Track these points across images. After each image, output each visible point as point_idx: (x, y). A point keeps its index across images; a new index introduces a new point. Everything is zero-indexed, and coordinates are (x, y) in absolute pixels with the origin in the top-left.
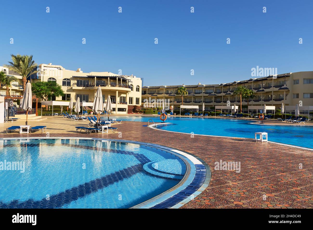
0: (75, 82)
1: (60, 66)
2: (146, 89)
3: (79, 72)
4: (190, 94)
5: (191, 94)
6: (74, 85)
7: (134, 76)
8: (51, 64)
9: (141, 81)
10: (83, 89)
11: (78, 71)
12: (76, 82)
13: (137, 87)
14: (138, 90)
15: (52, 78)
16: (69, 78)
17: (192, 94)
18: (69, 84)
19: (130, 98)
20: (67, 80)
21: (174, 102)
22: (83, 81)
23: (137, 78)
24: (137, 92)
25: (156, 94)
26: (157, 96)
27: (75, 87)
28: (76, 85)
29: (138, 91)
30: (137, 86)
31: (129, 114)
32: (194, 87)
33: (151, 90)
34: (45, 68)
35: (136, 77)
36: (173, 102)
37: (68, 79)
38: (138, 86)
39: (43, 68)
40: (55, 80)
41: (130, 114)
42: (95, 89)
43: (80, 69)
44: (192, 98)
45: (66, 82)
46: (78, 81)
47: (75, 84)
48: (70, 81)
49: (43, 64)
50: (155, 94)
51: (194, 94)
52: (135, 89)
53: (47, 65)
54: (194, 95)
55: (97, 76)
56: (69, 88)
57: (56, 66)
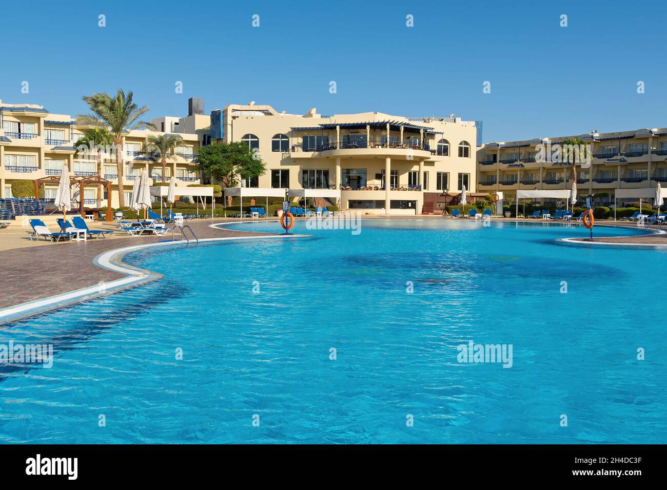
0: (299, 142)
1: (268, 106)
2: (496, 151)
3: (312, 117)
4: (613, 158)
5: (615, 158)
6: (296, 148)
7: (457, 119)
8: (253, 103)
9: (475, 129)
10: (313, 157)
11: (310, 115)
12: (300, 140)
13: (463, 146)
14: (464, 152)
15: (251, 135)
16: (284, 132)
17: (619, 157)
18: (285, 147)
19: (439, 174)
20: (282, 138)
21: (567, 181)
22: (316, 137)
23: (466, 123)
24: (463, 158)
25: (521, 162)
26: (522, 166)
27: (300, 154)
28: (300, 149)
29: (466, 155)
30: (461, 143)
31: (426, 214)
32: (625, 138)
33: (510, 151)
34: (236, 114)
35: (462, 120)
36: (565, 181)
37: (284, 136)
38: (466, 143)
39: (230, 114)
40: (256, 140)
41: (428, 214)
42: (337, 157)
43: (314, 111)
44: (619, 168)
45: (280, 144)
46: (305, 139)
47: (297, 146)
48: (287, 140)
49: (232, 105)
50: (518, 163)
51: (625, 158)
52: (454, 150)
53: (240, 106)
54: (625, 161)
55: (341, 124)
56: (286, 155)
57: (260, 106)
